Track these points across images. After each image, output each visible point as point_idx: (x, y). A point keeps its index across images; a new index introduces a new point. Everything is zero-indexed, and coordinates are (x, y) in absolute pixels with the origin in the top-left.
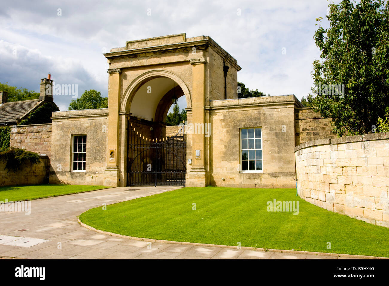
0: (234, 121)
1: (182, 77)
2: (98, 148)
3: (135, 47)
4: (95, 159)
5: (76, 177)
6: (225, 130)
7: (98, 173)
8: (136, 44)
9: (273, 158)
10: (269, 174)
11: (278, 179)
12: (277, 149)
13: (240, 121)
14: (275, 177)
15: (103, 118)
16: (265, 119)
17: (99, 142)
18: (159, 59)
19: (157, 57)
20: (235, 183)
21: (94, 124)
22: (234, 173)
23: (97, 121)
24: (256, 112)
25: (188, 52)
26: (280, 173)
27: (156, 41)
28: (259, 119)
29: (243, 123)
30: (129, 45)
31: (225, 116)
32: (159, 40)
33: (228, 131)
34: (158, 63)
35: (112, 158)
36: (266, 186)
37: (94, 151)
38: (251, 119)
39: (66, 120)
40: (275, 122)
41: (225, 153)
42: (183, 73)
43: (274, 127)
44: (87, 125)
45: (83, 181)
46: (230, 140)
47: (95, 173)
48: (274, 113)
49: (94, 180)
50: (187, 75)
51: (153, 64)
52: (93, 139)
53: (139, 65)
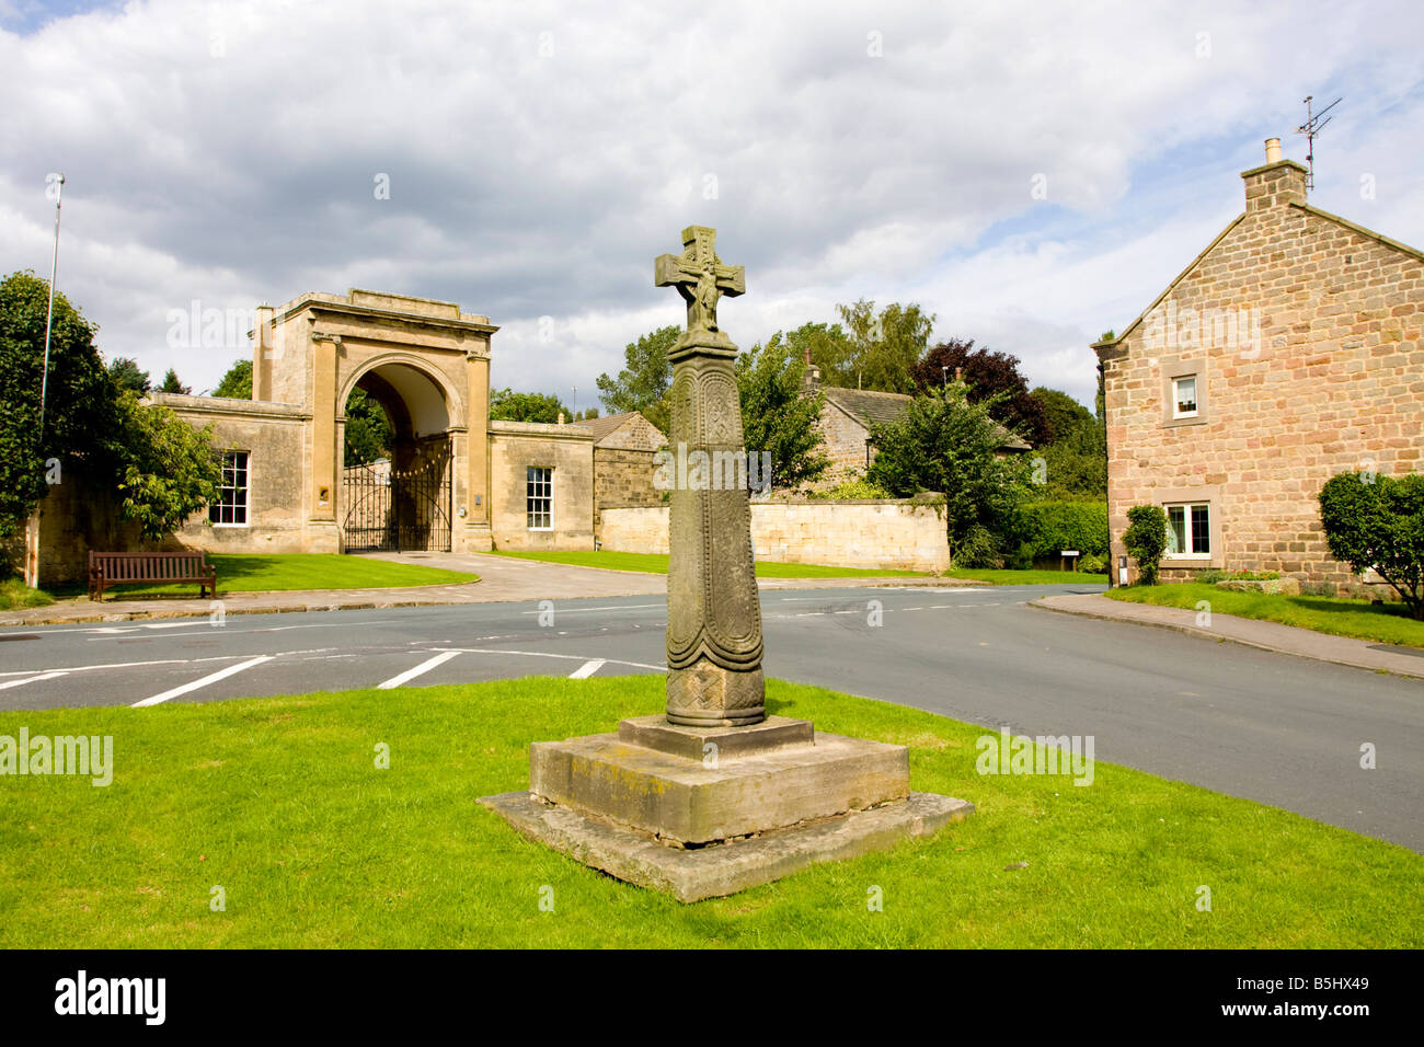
0: (521, 455)
1: (450, 374)
2: (280, 481)
3: (368, 303)
4: (274, 501)
5: (229, 537)
6: (509, 466)
7: (284, 530)
8: (370, 298)
9: (568, 511)
10: (565, 533)
11: (574, 539)
12: (573, 499)
13: (529, 456)
14: (572, 536)
15: (290, 422)
16: (560, 456)
17: (282, 470)
18: (413, 335)
19: (409, 332)
20: (522, 546)
21: (269, 433)
22: (520, 531)
23: (278, 427)
24: (549, 445)
25: (463, 336)
26: (577, 531)
27: (409, 303)
28: (553, 455)
29: (533, 460)
30: (356, 295)
31: (508, 446)
32: (414, 303)
33: (512, 470)
34: (412, 342)
35: (324, 503)
36: (561, 549)
37: (272, 487)
38: (543, 455)
39: (197, 415)
40: (572, 462)
41: (508, 502)
42: (451, 368)
43: (571, 469)
44: (253, 432)
45: (245, 546)
46: (516, 483)
47: (275, 529)
48: (571, 449)
49: (274, 542)
50: (457, 373)
51: (402, 341)
52: (268, 463)
53: (377, 338)
